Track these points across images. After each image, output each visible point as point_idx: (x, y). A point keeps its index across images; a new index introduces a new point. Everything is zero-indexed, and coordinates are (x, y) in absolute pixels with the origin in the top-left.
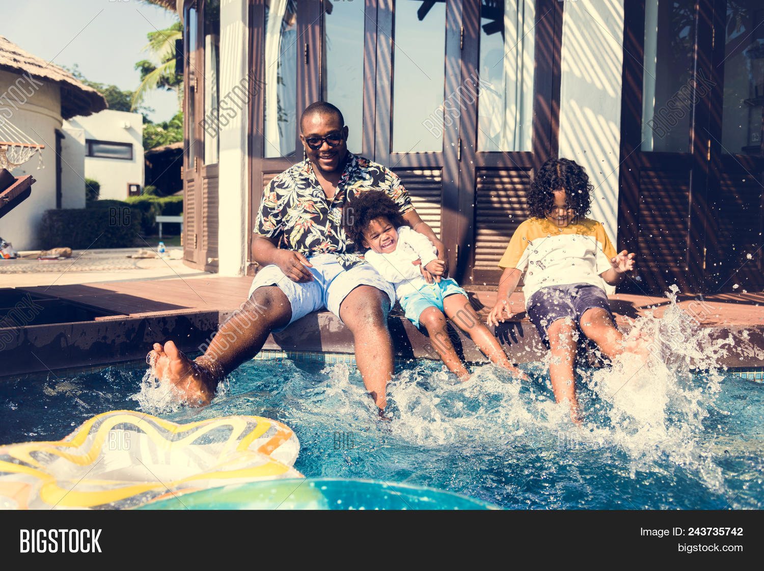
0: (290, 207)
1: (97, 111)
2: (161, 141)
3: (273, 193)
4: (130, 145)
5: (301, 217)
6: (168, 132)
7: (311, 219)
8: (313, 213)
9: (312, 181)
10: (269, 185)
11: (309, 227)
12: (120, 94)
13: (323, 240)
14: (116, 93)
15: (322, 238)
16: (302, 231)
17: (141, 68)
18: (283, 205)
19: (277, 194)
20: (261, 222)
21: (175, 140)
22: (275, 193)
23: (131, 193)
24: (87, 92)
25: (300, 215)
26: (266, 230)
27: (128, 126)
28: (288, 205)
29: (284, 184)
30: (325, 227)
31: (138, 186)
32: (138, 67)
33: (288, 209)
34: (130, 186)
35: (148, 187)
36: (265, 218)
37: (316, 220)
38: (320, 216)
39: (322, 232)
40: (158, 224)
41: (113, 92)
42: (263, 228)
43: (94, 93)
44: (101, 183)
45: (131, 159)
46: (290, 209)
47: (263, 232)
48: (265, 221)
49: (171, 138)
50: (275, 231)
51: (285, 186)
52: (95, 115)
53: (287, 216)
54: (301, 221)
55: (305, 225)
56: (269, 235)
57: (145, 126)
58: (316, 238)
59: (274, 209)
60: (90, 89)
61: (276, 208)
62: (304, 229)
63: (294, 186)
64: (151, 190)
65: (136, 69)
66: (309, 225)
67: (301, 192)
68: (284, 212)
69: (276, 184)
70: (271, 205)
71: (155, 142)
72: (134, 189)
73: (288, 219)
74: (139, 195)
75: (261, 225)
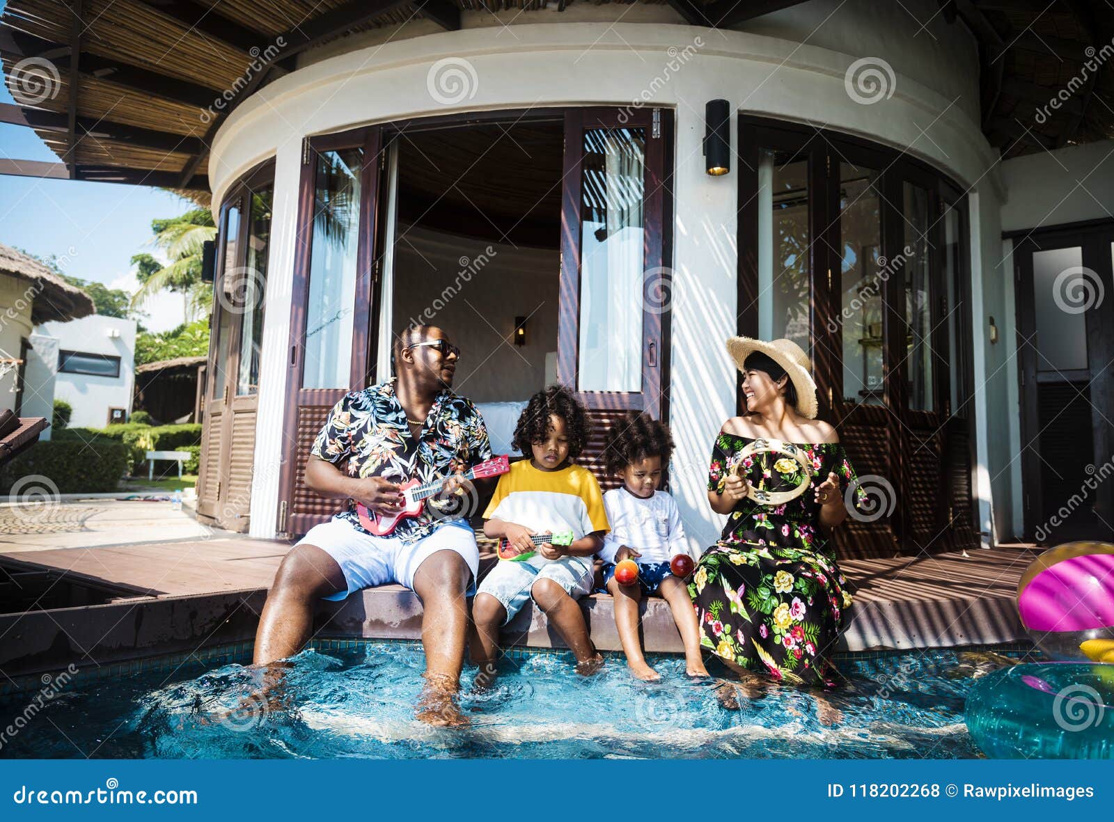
0: (366, 432)
1: (80, 316)
2: (159, 355)
3: (346, 413)
4: (117, 360)
5: (380, 446)
6: (169, 344)
7: (393, 449)
8: (396, 443)
9: (392, 405)
10: (341, 402)
11: (389, 459)
12: (104, 292)
13: (405, 478)
14: (100, 291)
15: (403, 475)
16: (378, 463)
17: (139, 263)
18: (357, 429)
19: (352, 416)
20: (324, 444)
21: (177, 355)
22: (349, 413)
23: (113, 420)
24: (70, 294)
25: (380, 443)
26: (330, 454)
27: (116, 335)
28: (365, 429)
29: (361, 404)
30: (408, 462)
31: (123, 412)
32: (135, 262)
33: (364, 435)
34: (112, 411)
35: (137, 413)
36: (331, 440)
37: (399, 451)
38: (404, 448)
39: (405, 468)
40: (148, 461)
41: (98, 290)
42: (327, 451)
43: (80, 295)
44: (72, 406)
45: (117, 376)
46: (367, 435)
47: (327, 456)
48: (330, 443)
49: (172, 352)
50: (342, 455)
51: (362, 408)
52: (76, 322)
53: (361, 442)
54: (380, 450)
55: (385, 455)
56: (333, 461)
57: (139, 336)
58: (396, 473)
59: (342, 431)
60: (74, 290)
61: (345, 431)
62: (382, 461)
63: (372, 408)
64: (141, 417)
65: (132, 264)
66: (390, 456)
67: (381, 417)
68: (358, 438)
69: (350, 403)
70: (340, 426)
71: (150, 356)
72: (117, 415)
73: (364, 445)
74: (124, 423)
75: (324, 447)
